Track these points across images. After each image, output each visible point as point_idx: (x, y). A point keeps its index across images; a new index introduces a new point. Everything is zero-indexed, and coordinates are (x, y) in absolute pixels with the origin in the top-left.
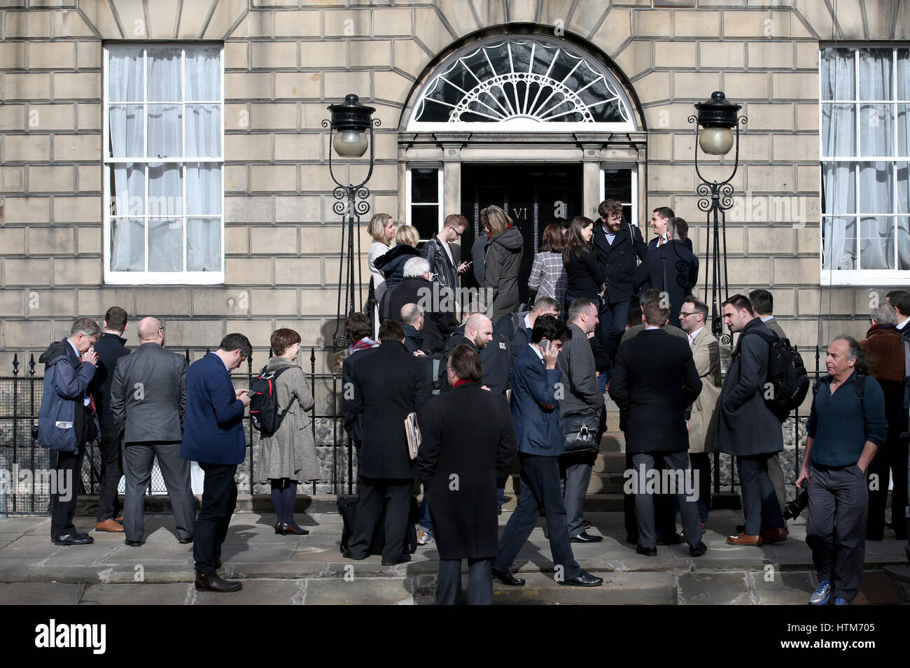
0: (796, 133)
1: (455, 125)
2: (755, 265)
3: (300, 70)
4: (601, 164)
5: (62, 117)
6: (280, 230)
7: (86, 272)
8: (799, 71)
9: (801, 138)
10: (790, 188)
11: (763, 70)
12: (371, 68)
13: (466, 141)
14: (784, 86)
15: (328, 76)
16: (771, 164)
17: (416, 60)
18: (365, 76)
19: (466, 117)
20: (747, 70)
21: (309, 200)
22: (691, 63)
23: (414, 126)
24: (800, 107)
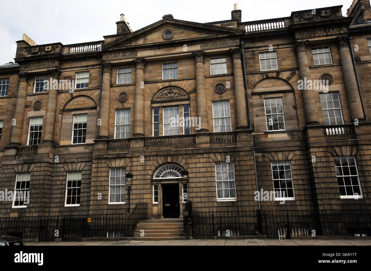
0: (212, 177)
1: (161, 178)
2: (206, 198)
3: (137, 170)
4: (182, 183)
5: (103, 179)
6: (133, 195)
7: (105, 202)
8: (212, 167)
9: (212, 178)
10: (211, 186)
11: (206, 167)
12: (147, 170)
13: (162, 180)
14: (209, 169)
15: (141, 171)
16: (208, 182)
17: (153, 168)
18: (146, 171)
19: (162, 177)
20: (203, 167)
21: (138, 190)
22: (195, 167)
23: (154, 178)
24: (212, 173)
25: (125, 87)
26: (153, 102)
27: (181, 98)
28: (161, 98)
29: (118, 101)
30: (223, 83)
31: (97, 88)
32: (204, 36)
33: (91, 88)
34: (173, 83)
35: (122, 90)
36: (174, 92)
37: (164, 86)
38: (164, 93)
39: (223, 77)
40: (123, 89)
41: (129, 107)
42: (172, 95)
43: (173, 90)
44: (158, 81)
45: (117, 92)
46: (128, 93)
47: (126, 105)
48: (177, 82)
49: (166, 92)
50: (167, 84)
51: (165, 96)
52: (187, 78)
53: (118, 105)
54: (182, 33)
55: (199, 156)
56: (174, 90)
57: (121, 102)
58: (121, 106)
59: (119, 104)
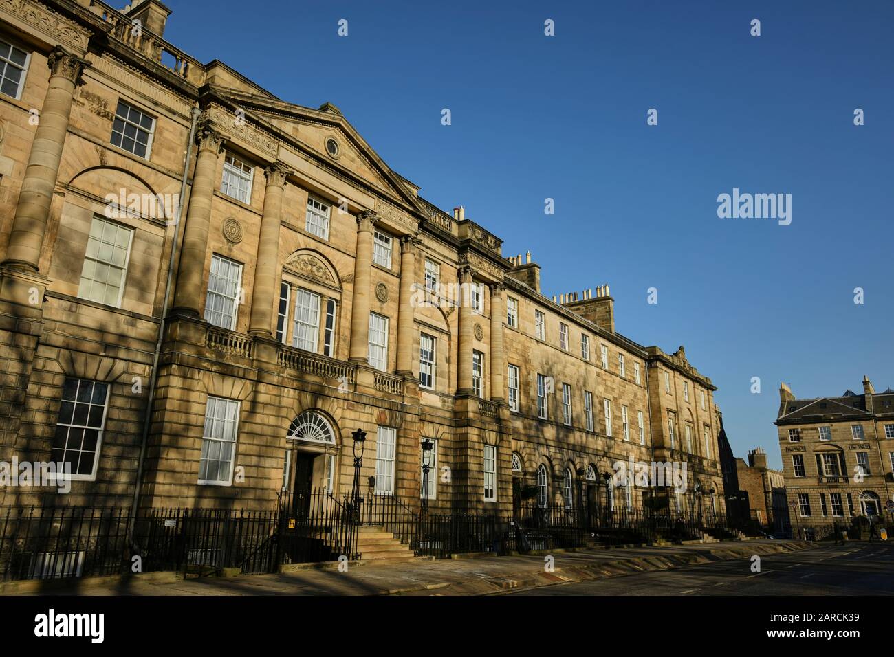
0: (372, 450)
1: (296, 438)
4: (329, 454)
8: (373, 432)
10: (370, 466)
12: (281, 417)
16: (367, 458)
19: (297, 435)
22: (353, 427)
24: (373, 443)
25: (238, 208)
26: (285, 270)
27: (327, 282)
28: (297, 267)
29: (221, 234)
30: (386, 285)
31: (174, 175)
32: (380, 185)
33: (160, 169)
34: (322, 248)
35: (232, 214)
36: (318, 265)
37: (308, 247)
38: (301, 257)
39: (387, 274)
40: (233, 211)
41: (243, 261)
42: (314, 269)
43: (316, 260)
44: (299, 230)
45: (220, 211)
46: (243, 225)
47: (236, 253)
48: (329, 249)
49: (305, 258)
50: (313, 244)
51: (302, 266)
52: (344, 251)
53: (221, 245)
54: (353, 160)
55: (360, 408)
56: (319, 262)
57: (229, 241)
58: (227, 250)
59: (223, 243)
